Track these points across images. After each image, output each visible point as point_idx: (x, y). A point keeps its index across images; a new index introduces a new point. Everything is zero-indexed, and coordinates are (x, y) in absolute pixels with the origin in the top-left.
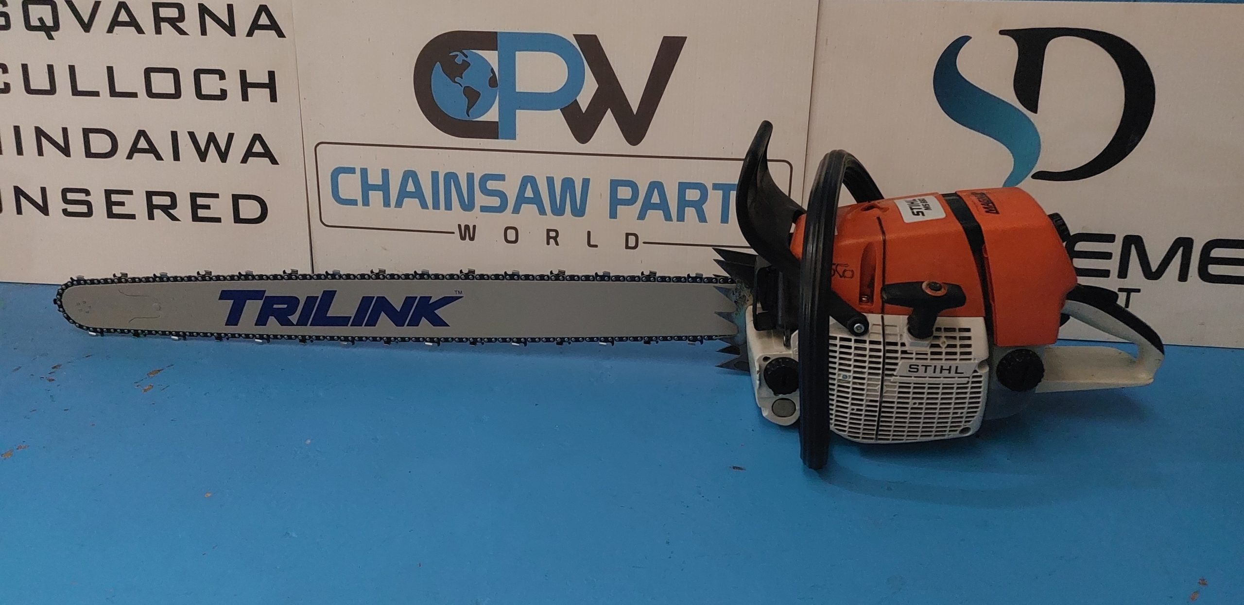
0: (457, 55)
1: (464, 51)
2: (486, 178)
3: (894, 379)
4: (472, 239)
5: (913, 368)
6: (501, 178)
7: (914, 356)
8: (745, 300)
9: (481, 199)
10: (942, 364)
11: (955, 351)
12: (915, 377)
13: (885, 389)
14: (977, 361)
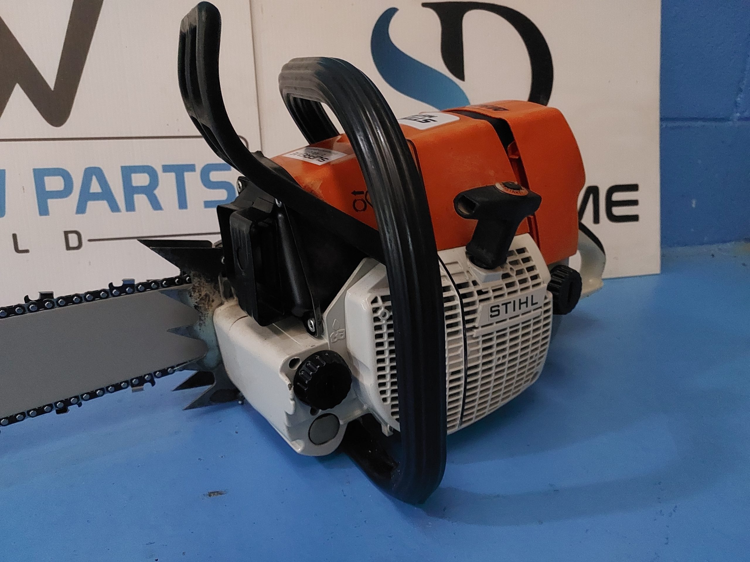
3: (477, 333)
5: (494, 311)
7: (490, 295)
8: (209, 301)
10: (519, 297)
11: (525, 277)
12: (497, 323)
13: (469, 349)
14: (545, 286)
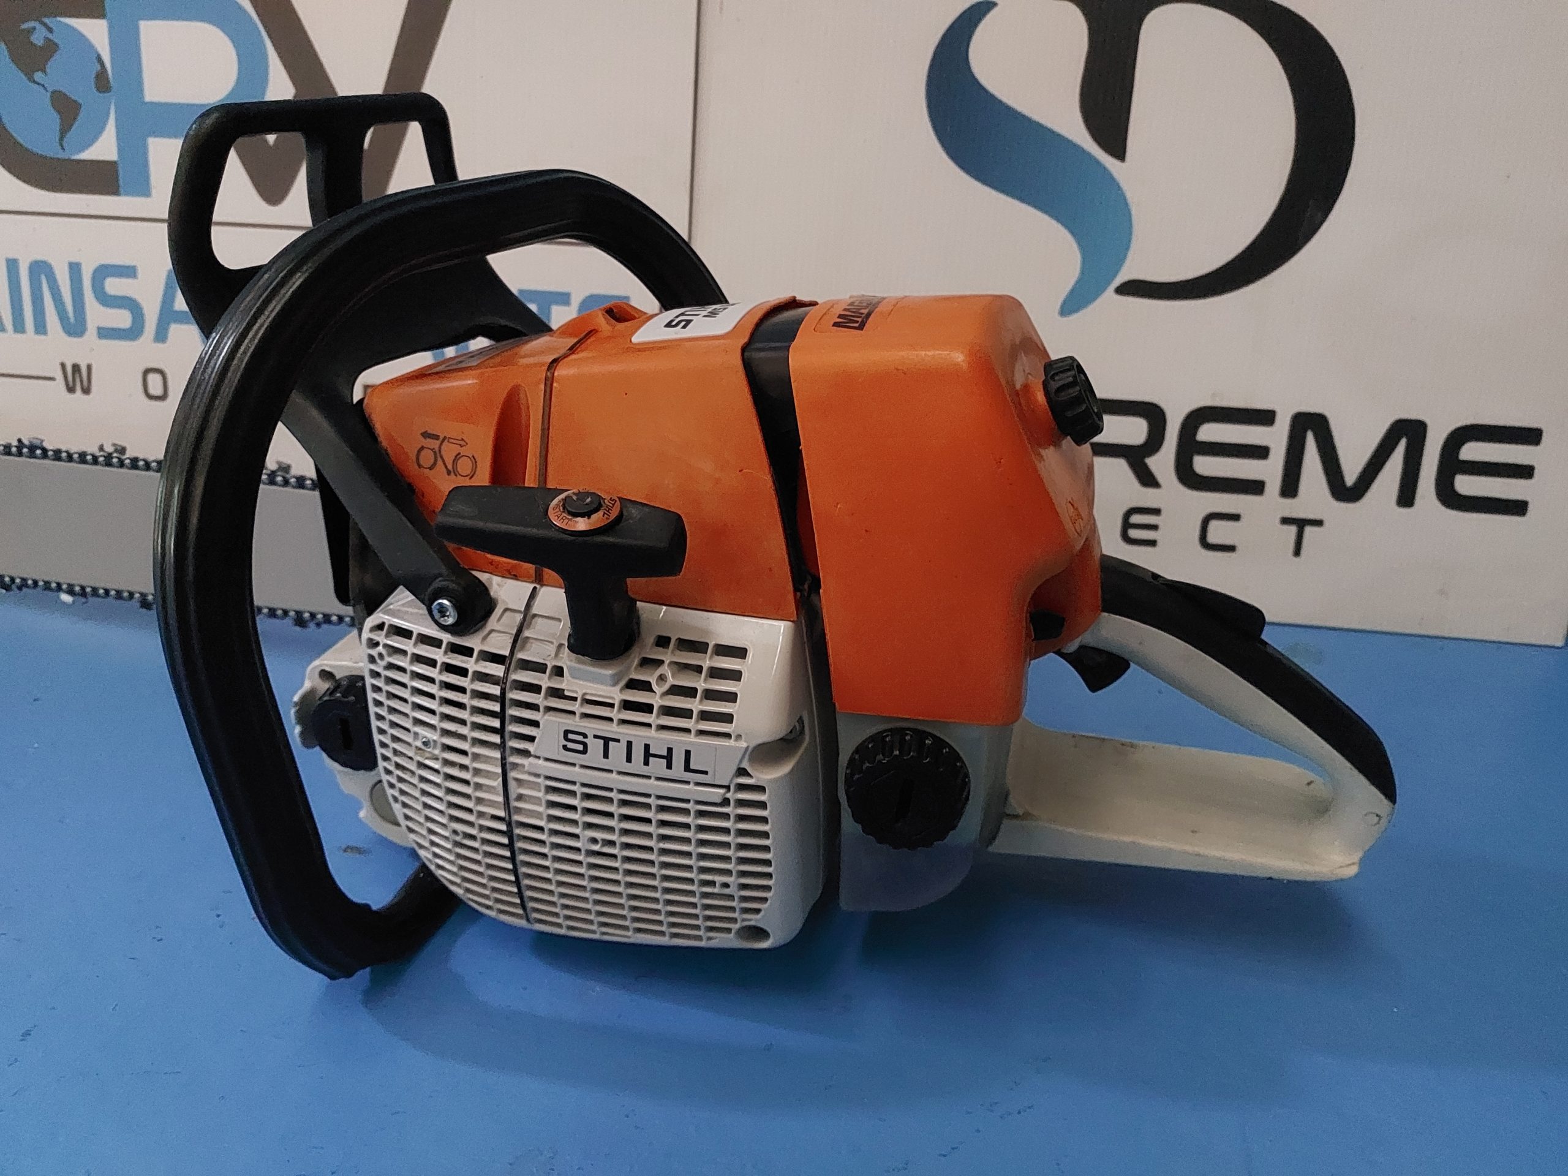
0: (34, 28)
1: (47, 20)
2: (103, 272)
3: (531, 765)
4: (86, 391)
5: (576, 742)
6: (129, 272)
7: (575, 707)
9: (97, 315)
10: (649, 737)
11: (688, 706)
12: (582, 767)
13: (513, 789)
14: (743, 744)
